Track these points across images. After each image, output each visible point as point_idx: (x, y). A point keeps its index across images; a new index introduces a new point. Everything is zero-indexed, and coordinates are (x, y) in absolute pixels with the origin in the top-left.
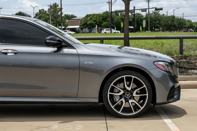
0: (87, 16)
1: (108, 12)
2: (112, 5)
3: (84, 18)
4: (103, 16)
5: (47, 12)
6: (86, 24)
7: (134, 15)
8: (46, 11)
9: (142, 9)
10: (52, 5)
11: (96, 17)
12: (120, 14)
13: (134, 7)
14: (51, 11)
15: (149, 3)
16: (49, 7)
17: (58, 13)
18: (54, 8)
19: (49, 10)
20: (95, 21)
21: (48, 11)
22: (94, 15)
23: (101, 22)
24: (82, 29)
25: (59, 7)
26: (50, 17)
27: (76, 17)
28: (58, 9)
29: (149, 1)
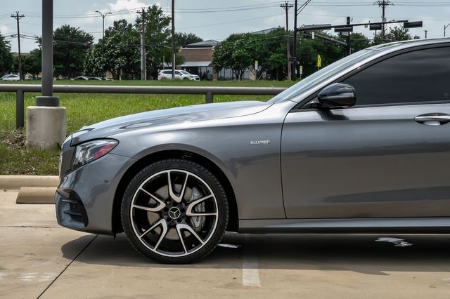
0: (232, 38)
1: (283, 28)
2: (298, 12)
3: (223, 43)
4: (272, 40)
5: (134, 27)
6: (228, 57)
7: (348, 38)
8: (130, 25)
9: (371, 24)
10: (146, 10)
11: (254, 42)
12: (315, 36)
13: (348, 18)
14: (144, 25)
15: (384, 8)
16: (140, 16)
17: (160, 30)
18: (152, 18)
19: (138, 21)
20: (251, 50)
21: (137, 26)
22: (248, 35)
23: (266, 55)
24: (218, 69)
25: (162, 17)
26: (142, 40)
27: (200, 40)
28: (161, 19)
29: (384, 5)
